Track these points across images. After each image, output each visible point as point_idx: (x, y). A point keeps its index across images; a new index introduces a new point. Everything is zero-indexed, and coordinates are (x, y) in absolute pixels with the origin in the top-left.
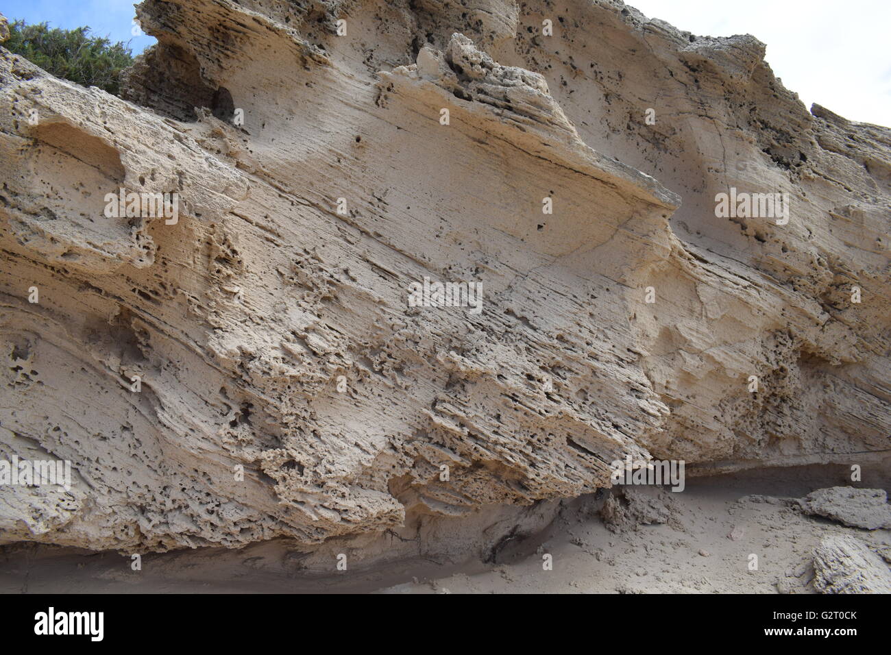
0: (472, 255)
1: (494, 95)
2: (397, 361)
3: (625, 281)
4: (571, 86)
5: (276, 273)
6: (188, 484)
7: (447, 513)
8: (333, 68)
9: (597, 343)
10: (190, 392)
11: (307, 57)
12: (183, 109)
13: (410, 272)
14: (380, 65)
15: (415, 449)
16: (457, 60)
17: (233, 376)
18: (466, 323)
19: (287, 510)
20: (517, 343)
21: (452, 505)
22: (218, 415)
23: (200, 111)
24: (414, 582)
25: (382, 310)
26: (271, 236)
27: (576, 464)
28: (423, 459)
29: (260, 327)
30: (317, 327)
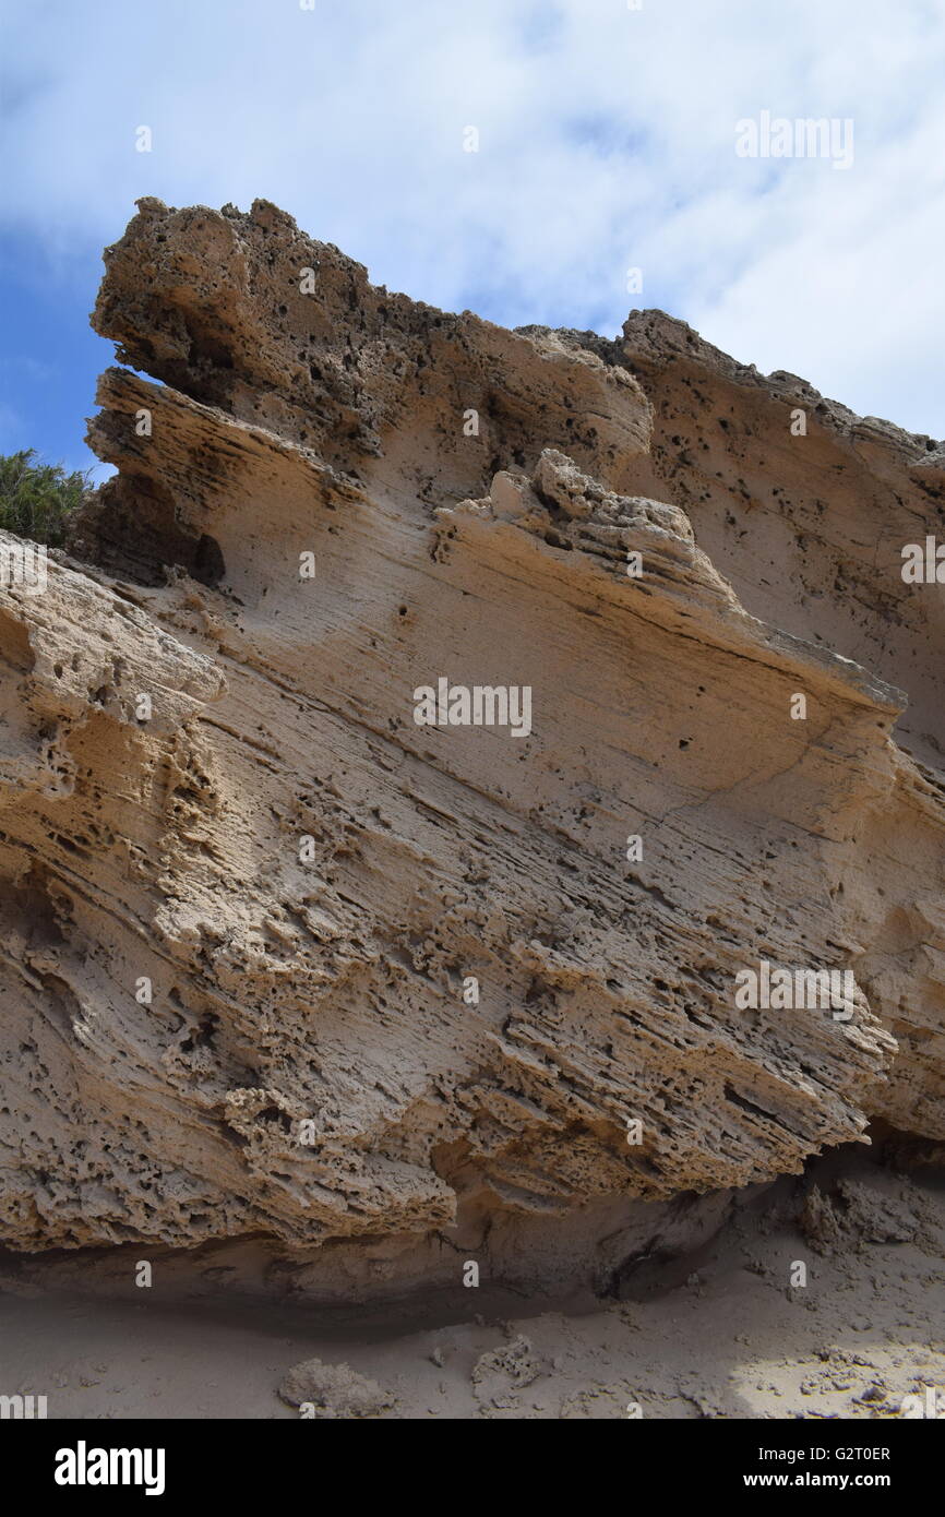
0: (576, 789)
1: (604, 541)
2: (451, 956)
3: (823, 831)
4: (742, 523)
5: (269, 813)
6: (113, 1138)
7: (529, 1207)
8: (368, 504)
9: (774, 931)
10: (125, 994)
11: (331, 490)
12: (153, 568)
13: (477, 814)
14: (442, 499)
15: (476, 1098)
16: (548, 489)
17: (191, 971)
18: (560, 895)
19: (265, 1189)
20: (642, 929)
21: (540, 1196)
22: (165, 1031)
23: (171, 571)
24: (478, 1323)
25: (428, 873)
26: (264, 755)
27: (740, 1131)
28: (489, 1115)
29: (237, 896)
30: (323, 897)
